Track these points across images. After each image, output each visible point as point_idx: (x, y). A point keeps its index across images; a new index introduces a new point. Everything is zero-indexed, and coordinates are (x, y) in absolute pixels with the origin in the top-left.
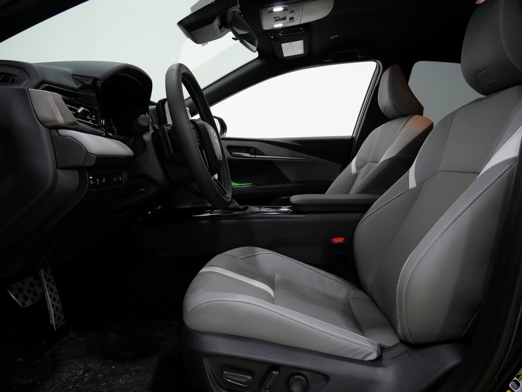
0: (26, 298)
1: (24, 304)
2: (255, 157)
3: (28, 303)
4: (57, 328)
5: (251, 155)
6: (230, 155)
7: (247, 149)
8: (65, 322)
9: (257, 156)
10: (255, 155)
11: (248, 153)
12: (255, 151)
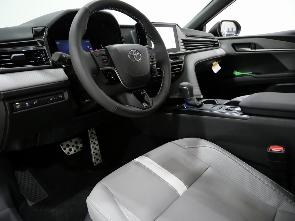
0: (71, 150)
1: (69, 153)
2: (255, 51)
3: (72, 153)
4: (95, 165)
5: (251, 49)
6: (235, 51)
7: (249, 45)
8: (102, 161)
9: (256, 50)
10: (255, 49)
11: (249, 48)
12: (255, 46)
